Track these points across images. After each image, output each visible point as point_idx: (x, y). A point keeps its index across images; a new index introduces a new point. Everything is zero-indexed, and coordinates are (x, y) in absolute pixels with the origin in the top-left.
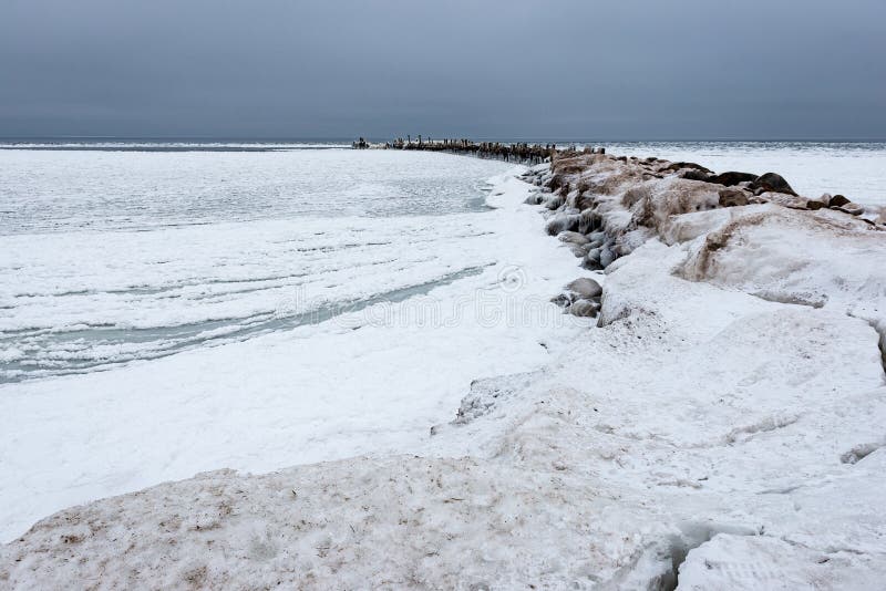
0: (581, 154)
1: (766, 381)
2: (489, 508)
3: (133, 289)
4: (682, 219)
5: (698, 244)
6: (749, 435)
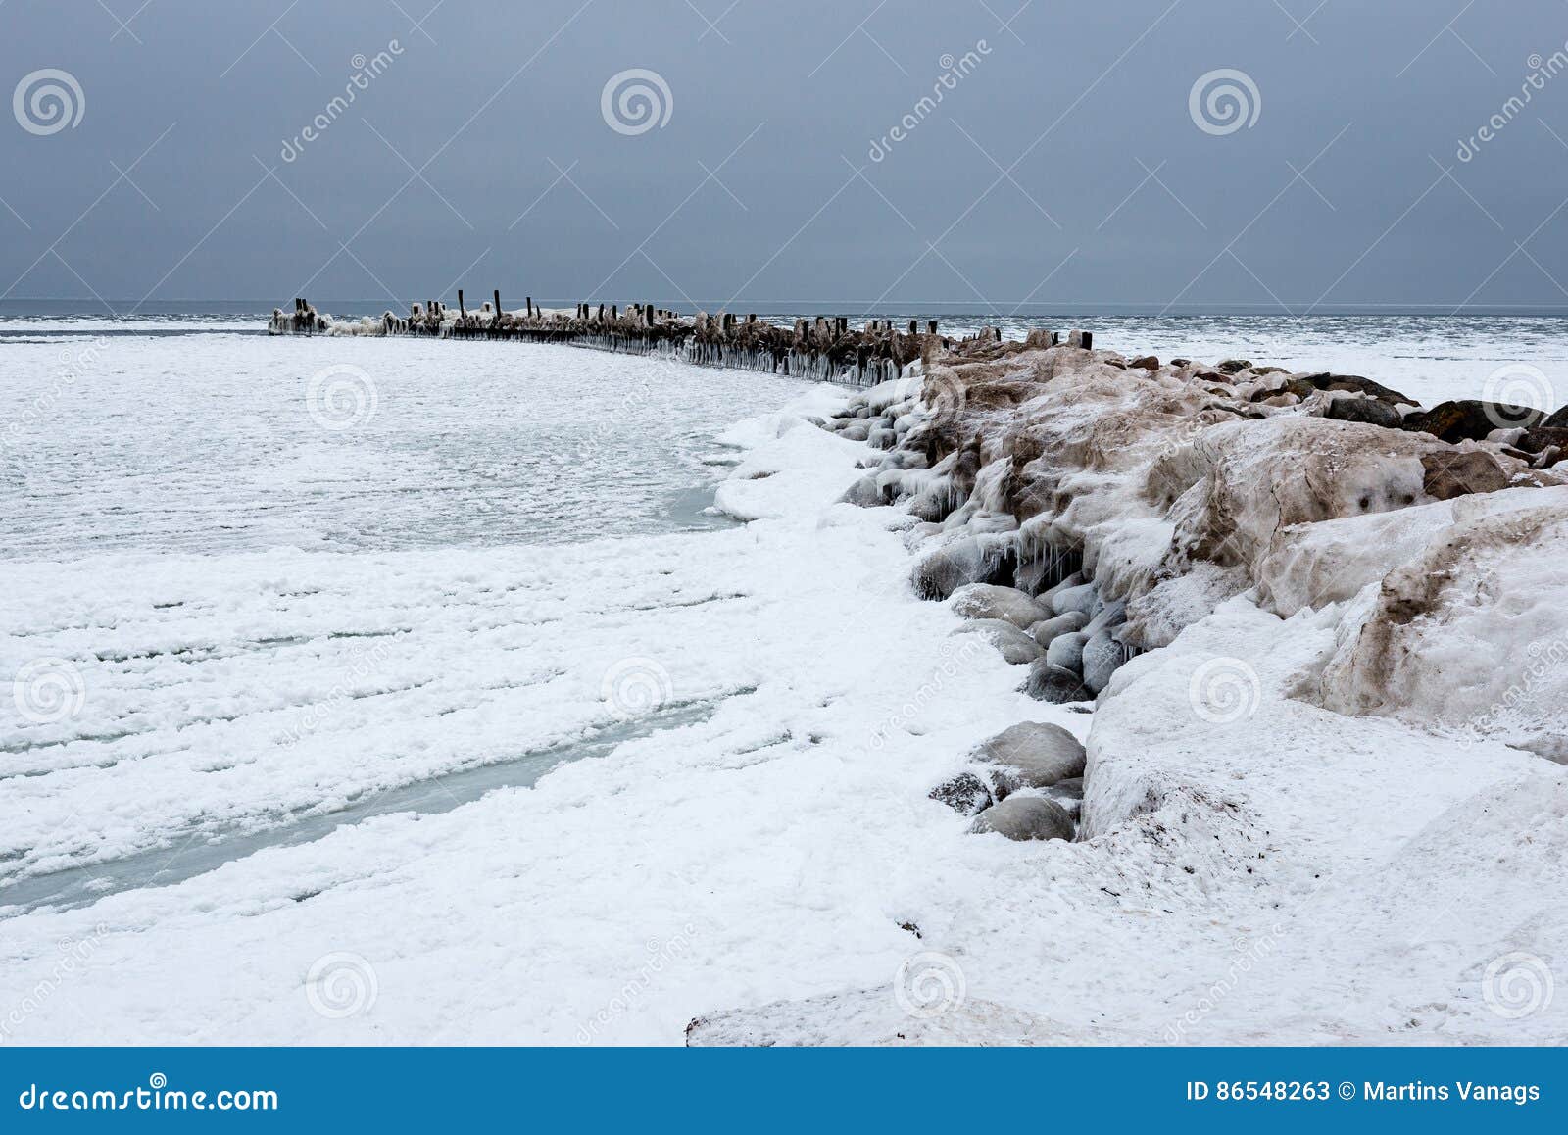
0: (1019, 349)
4: (1319, 535)
5: (1366, 604)
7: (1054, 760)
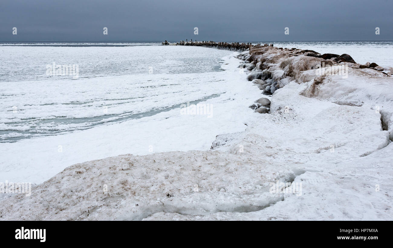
0: (263, 47)
1: (335, 132)
2: (225, 166)
3: (72, 103)
4: (305, 73)
5: (312, 82)
6: (325, 150)
7: (266, 103)
